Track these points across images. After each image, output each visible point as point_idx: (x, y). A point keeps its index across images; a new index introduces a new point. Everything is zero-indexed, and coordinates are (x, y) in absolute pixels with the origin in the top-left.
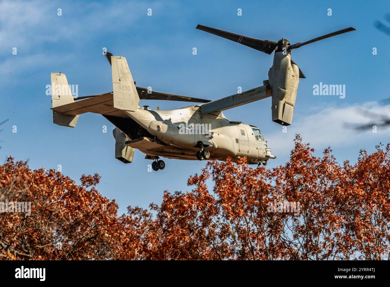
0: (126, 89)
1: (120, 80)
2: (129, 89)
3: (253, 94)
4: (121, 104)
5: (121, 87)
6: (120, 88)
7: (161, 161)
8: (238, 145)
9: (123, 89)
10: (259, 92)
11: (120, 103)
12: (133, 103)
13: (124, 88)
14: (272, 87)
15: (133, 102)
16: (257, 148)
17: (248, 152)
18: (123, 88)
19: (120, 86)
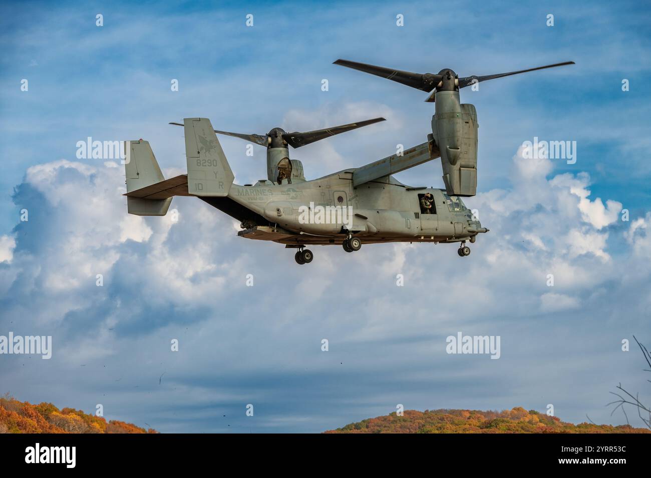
0: (210, 164)
1: (199, 153)
2: (215, 165)
3: (413, 156)
4: (200, 188)
5: (201, 163)
6: (199, 164)
7: (308, 251)
8: (420, 221)
9: (203, 166)
10: (421, 153)
11: (198, 186)
12: (221, 184)
13: (207, 164)
14: (439, 144)
15: (221, 182)
16: (452, 223)
17: (436, 230)
18: (204, 164)
19: (199, 161)
